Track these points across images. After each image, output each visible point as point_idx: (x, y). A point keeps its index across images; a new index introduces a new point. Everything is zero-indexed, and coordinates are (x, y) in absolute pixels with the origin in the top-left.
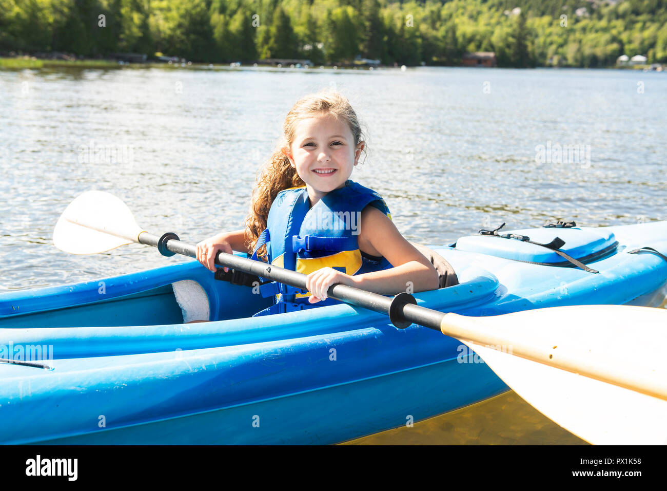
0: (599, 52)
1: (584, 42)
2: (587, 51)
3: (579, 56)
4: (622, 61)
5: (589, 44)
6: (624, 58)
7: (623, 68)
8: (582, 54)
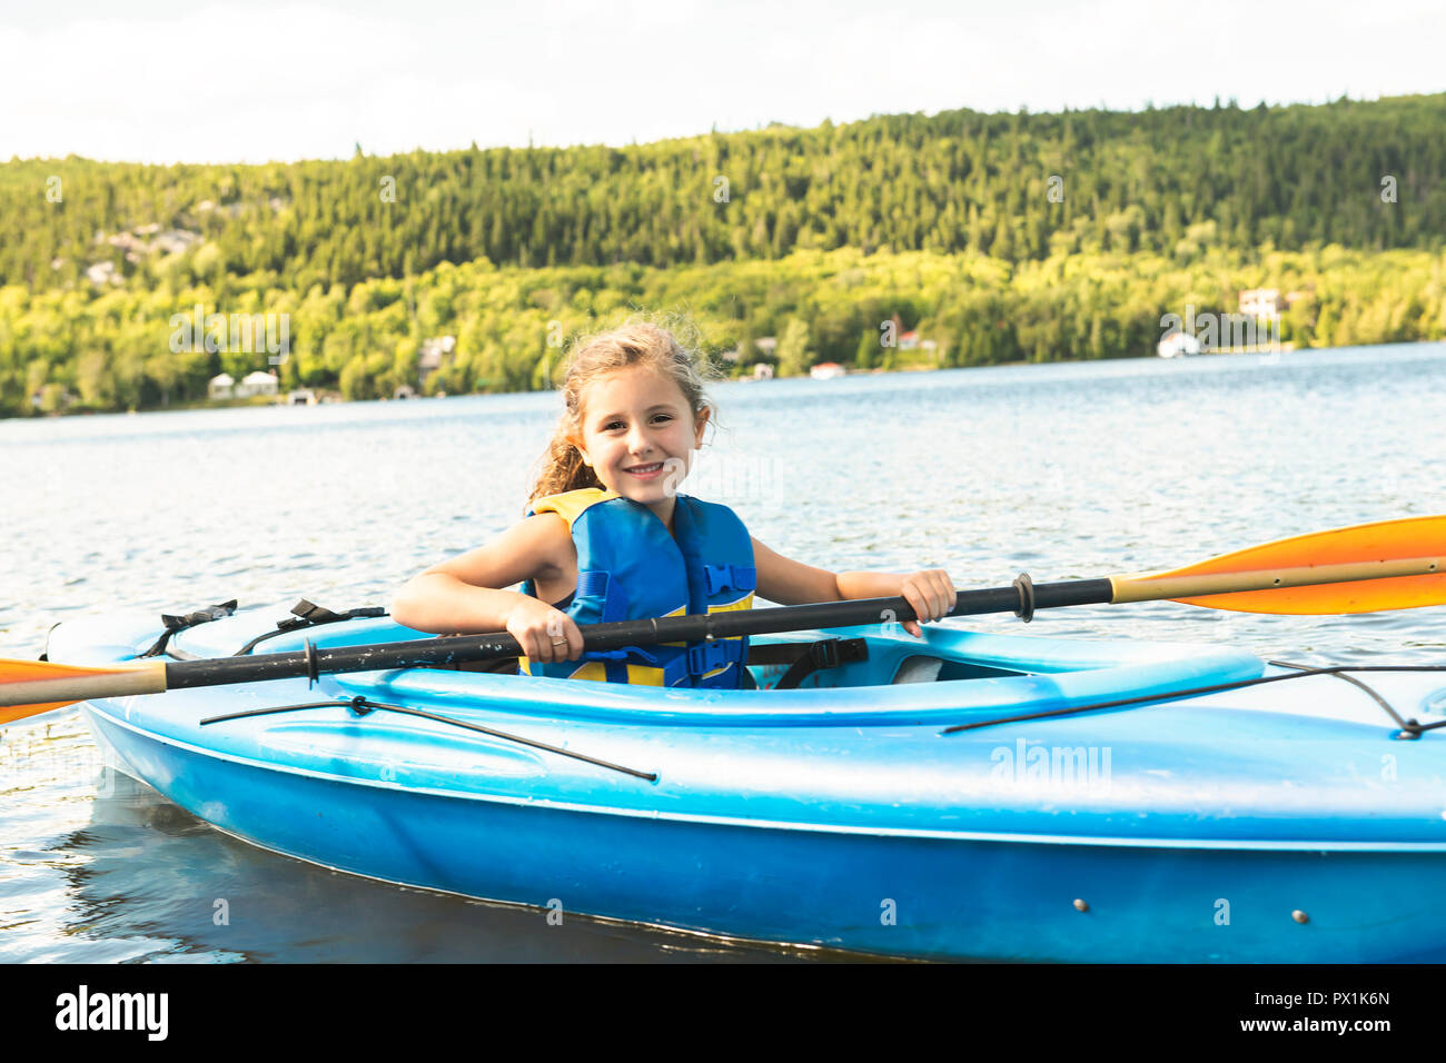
0: (159, 369)
1: (117, 346)
2: (128, 369)
3: (109, 385)
4: (219, 389)
5: (132, 350)
6: (223, 380)
7: (224, 404)
8: (116, 379)
